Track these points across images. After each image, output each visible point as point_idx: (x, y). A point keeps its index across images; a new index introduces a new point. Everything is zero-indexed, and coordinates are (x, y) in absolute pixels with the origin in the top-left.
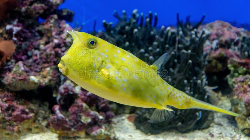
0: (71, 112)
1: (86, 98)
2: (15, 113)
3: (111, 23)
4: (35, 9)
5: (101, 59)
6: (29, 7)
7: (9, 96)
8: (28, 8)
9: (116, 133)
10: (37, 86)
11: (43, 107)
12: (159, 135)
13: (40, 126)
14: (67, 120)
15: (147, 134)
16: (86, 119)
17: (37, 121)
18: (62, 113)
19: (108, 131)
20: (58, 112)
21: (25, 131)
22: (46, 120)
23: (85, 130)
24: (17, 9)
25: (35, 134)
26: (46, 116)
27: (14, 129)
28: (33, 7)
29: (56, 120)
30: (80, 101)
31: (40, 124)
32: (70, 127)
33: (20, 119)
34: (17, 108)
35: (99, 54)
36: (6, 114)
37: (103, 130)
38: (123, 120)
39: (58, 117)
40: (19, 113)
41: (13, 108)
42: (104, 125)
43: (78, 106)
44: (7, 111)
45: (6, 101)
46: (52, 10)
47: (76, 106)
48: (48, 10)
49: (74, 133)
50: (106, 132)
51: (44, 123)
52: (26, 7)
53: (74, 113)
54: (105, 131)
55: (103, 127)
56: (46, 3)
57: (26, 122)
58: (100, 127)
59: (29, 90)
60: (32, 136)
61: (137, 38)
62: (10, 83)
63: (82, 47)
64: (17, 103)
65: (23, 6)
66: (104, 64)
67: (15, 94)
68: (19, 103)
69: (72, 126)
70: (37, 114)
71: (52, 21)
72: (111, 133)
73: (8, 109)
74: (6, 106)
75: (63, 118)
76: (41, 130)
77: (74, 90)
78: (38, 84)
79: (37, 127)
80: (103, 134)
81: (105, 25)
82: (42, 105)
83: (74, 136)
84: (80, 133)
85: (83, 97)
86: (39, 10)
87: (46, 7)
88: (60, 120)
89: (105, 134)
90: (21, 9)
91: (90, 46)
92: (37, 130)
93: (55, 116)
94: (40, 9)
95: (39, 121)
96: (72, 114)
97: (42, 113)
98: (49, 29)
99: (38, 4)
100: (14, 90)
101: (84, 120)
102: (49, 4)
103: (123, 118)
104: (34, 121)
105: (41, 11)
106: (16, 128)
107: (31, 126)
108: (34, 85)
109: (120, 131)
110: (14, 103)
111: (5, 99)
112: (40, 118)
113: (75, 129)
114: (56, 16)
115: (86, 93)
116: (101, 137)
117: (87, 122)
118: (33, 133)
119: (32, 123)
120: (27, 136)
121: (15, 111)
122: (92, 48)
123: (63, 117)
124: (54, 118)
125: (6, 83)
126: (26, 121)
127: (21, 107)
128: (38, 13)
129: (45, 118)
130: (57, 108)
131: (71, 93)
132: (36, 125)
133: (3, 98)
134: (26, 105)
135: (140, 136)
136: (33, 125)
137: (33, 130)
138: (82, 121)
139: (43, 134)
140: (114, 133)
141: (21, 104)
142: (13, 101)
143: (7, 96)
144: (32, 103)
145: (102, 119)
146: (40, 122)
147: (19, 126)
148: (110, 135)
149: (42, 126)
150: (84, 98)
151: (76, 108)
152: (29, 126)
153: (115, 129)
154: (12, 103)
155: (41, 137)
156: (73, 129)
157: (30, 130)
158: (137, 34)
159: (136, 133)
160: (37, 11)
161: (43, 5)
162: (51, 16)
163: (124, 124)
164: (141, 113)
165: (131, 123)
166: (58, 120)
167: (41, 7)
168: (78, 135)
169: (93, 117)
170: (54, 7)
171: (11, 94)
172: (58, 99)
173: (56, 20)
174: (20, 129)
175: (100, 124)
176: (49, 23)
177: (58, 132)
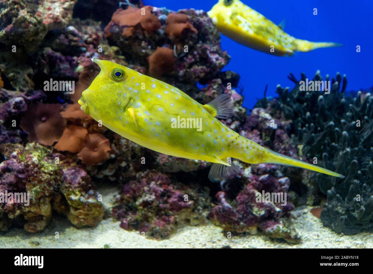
0: (239, 201)
1: (258, 183)
2: (171, 200)
3: (287, 88)
4: (195, 72)
5: (128, 95)
6: (188, 70)
7: (164, 178)
8: (186, 71)
9: (297, 230)
10: (197, 166)
11: (203, 193)
12: (356, 237)
13: (200, 217)
14: (235, 211)
15: (339, 233)
16: (259, 211)
17: (196, 211)
18: (228, 202)
19: (287, 228)
20: (223, 200)
21: (182, 222)
22: (207, 209)
23: (256, 225)
24: (173, 73)
25: (194, 227)
26: (208, 204)
27: (170, 219)
28: (192, 70)
29: (221, 210)
30: (251, 187)
31: (200, 214)
32: (239, 220)
33: (177, 208)
34: (173, 193)
35: (127, 89)
36: (161, 201)
37: (281, 226)
38: (305, 213)
39: (224, 207)
40: (175, 200)
41: (169, 194)
42: (281, 219)
43: (248, 194)
44: (162, 198)
45: (161, 185)
46: (215, 73)
47: (245, 194)
48: (210, 73)
49: (243, 228)
50: (285, 229)
51: (205, 214)
52: (184, 70)
53: (243, 203)
54: (283, 227)
55: (281, 222)
56: (208, 65)
57: (184, 212)
58: (277, 222)
59: (187, 171)
60: (191, 229)
61: (323, 106)
62: (165, 162)
63: (106, 79)
64: (174, 188)
65: (181, 69)
66: (132, 101)
67: (171, 176)
68: (175, 187)
69: (241, 219)
70: (196, 202)
71: (215, 87)
72: (290, 230)
73: (163, 195)
74: (161, 191)
75: (230, 209)
76: (201, 222)
77: (243, 173)
78: (199, 165)
79: (197, 219)
80: (281, 231)
81: (279, 90)
82: (202, 191)
83: (243, 232)
84: (251, 228)
85: (254, 181)
86: (199, 74)
87: (208, 70)
88: (226, 211)
89: (283, 231)
90: (178, 72)
91: (115, 78)
92: (196, 222)
93: (221, 205)
94: (201, 73)
95: (199, 210)
96: (240, 204)
97: (202, 201)
98: (212, 96)
99: (198, 66)
100: (171, 171)
101: (257, 212)
102: (212, 66)
103: (306, 210)
104: (193, 211)
105: (202, 75)
106: (172, 219)
107: (190, 216)
108: (194, 166)
109: (302, 228)
110: (170, 188)
111: (160, 182)
112: (199, 207)
113: (245, 222)
114: (219, 81)
115: (259, 178)
116: (279, 235)
117: (260, 214)
118: (191, 226)
119: (190, 212)
120: (185, 228)
121: (171, 197)
122: (118, 81)
123: (231, 207)
124: (219, 208)
125: (161, 163)
126: (183, 210)
127: (178, 193)
128: (198, 77)
129: (205, 207)
130: (222, 195)
131: (240, 177)
132: (195, 216)
133: (158, 181)
134: (184, 190)
135: (330, 236)
136: (192, 216)
137: (193, 222)
138: (254, 213)
139: (204, 227)
140: (294, 230)
141: (177, 189)
142: (169, 185)
143: (162, 179)
144: (191, 188)
145: (279, 212)
146: (201, 212)
147: (176, 216)
148: (290, 233)
149: (203, 216)
150: (256, 184)
151: (246, 196)
152: (187, 216)
153: (295, 225)
154: (167, 188)
155: (202, 231)
156: (242, 223)
157: (188, 221)
158: (323, 102)
159: (324, 231)
160: (197, 75)
161: (205, 67)
162: (214, 80)
163: (307, 219)
164: (330, 206)
165: (315, 218)
166: (224, 210)
167: (202, 69)
168: (247, 231)
169: (268, 209)
170: (218, 70)
171: (167, 176)
172: (222, 183)
173: (220, 85)
174: (177, 220)
175: (277, 218)
176: (211, 89)
177: (224, 225)
